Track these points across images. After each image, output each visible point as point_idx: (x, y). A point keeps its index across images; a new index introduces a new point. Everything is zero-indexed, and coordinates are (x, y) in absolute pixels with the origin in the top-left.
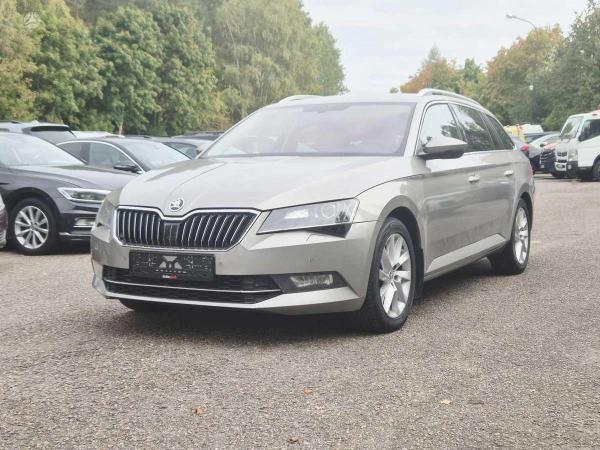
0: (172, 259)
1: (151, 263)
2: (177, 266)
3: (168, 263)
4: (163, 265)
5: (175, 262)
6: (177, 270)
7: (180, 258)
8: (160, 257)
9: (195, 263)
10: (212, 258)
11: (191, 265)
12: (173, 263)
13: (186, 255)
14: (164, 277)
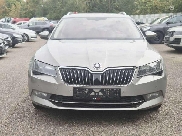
0: (98, 91)
1: (86, 93)
2: (100, 94)
3: (95, 93)
4: (93, 94)
5: (99, 92)
6: (100, 95)
7: (102, 90)
8: (91, 90)
9: (110, 92)
10: (119, 90)
11: (108, 93)
12: (98, 93)
13: (105, 89)
14: (93, 99)
